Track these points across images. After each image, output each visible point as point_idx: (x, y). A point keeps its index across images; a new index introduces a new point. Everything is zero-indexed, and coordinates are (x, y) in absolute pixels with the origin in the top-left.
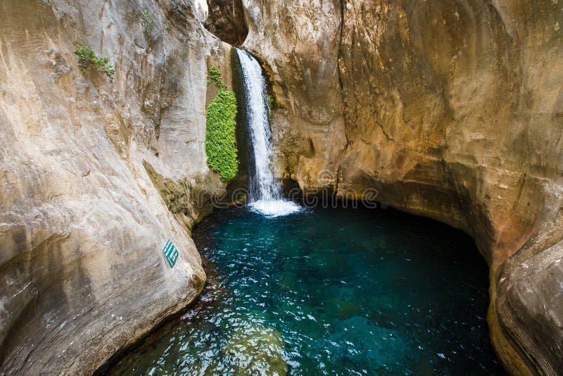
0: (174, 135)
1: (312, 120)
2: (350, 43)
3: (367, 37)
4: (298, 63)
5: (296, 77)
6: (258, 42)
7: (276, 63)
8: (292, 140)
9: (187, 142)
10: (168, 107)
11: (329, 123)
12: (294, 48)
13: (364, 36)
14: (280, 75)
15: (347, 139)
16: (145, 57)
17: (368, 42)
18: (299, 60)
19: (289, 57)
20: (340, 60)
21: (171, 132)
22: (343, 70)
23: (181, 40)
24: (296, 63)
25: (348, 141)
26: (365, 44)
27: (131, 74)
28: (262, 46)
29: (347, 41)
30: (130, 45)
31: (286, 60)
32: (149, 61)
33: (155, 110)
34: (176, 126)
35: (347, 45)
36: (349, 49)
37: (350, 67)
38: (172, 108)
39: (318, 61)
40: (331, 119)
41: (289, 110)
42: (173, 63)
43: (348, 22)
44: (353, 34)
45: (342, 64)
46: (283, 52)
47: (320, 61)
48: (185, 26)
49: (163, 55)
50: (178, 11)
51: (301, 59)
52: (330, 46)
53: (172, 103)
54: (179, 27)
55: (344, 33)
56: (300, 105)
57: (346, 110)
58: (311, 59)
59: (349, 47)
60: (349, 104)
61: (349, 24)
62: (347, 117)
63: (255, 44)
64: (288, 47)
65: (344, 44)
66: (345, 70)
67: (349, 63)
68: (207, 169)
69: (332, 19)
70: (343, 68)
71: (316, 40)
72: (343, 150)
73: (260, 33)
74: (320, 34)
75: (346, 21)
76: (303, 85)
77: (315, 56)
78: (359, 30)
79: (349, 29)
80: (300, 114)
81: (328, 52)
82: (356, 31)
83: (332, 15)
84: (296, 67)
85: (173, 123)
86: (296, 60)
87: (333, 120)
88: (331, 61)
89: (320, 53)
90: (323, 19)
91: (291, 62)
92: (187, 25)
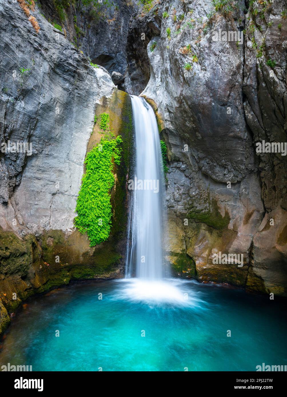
0: (37, 185)
1: (214, 177)
2: (254, 83)
4: (187, 107)
5: (187, 124)
6: (155, 89)
7: (168, 109)
8: (190, 203)
9: (54, 194)
10: (37, 154)
11: (239, 182)
12: (182, 91)
14: (171, 122)
15: (264, 205)
16: (13, 104)
18: (187, 103)
19: (179, 101)
20: (245, 104)
21: (37, 181)
22: (250, 116)
23: (66, 89)
24: (185, 107)
25: (265, 208)
28: (158, 92)
29: (250, 81)
31: (176, 104)
32: (17, 108)
33: (17, 157)
34: (44, 176)
35: (251, 85)
36: (253, 90)
37: (258, 112)
38: (41, 155)
39: (210, 103)
40: (240, 177)
41: (186, 163)
42: (50, 110)
43: (249, 60)
44: (257, 73)
45: (249, 109)
46: (173, 96)
47: (213, 104)
48: (74, 77)
49: (37, 103)
50: (68, 63)
51: (189, 103)
52: (223, 86)
53: (42, 151)
54: (66, 77)
55: (246, 73)
56: (199, 158)
57: (260, 166)
58: (201, 102)
59: (253, 88)
60: (262, 158)
61: (250, 63)
62: (262, 174)
63: (152, 90)
64: (177, 90)
65: (247, 85)
66: (252, 115)
67: (257, 107)
68: (74, 228)
69: (226, 58)
70: (249, 113)
71: (204, 81)
72: (258, 220)
73: (157, 79)
74: (209, 74)
75: (247, 59)
76: (197, 133)
77: (205, 98)
78: (262, 67)
79: (251, 69)
80: (200, 169)
81: (223, 94)
82: (259, 70)
83: (226, 54)
84: (186, 112)
85: (40, 172)
86: (185, 103)
87: (244, 178)
88: (229, 104)
89: (211, 95)
90: (213, 58)
91: (180, 107)
92: (76, 75)
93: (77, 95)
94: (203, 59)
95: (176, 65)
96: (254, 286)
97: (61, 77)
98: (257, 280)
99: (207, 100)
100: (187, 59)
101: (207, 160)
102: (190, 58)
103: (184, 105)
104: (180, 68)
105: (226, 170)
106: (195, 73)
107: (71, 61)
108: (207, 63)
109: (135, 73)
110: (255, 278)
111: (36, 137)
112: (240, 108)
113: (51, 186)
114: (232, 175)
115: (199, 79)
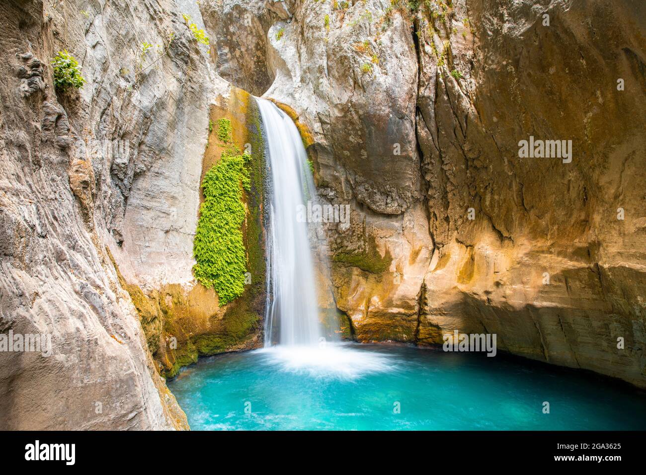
0: (146, 217)
1: (374, 207)
2: (432, 95)
3: (457, 87)
4: (356, 117)
5: (351, 139)
6: (291, 91)
7: (320, 119)
8: (339, 241)
9: (167, 232)
10: (145, 172)
11: (403, 213)
12: (351, 97)
13: (453, 87)
14: (325, 135)
15: (433, 240)
16: (130, 95)
17: (459, 95)
18: (357, 112)
19: (343, 110)
21: (145, 212)
22: (423, 133)
23: (179, 80)
24: (353, 118)
25: (434, 244)
26: (455, 99)
27: (107, 115)
28: (297, 96)
29: (428, 92)
30: (114, 74)
31: (336, 113)
32: (133, 100)
33: (125, 174)
34: (153, 204)
35: (429, 97)
36: (431, 103)
37: (433, 129)
38: (149, 174)
39: (388, 115)
40: (405, 206)
41: (335, 190)
42: (163, 108)
43: (427, 68)
44: (437, 84)
45: (422, 124)
46: (332, 103)
47: (391, 116)
48: (186, 63)
49: (153, 96)
50: (181, 42)
51: (361, 112)
52: (404, 96)
53: (152, 166)
54: (179, 62)
55: (423, 82)
56: (356, 182)
57: (430, 193)
58: (378, 112)
59: (431, 100)
60: (433, 184)
61: (429, 71)
62: (431, 203)
63: (285, 92)
64: (341, 95)
65: (424, 97)
66: (426, 132)
67: (432, 124)
68: (194, 281)
69: (406, 62)
70: (423, 129)
71: (385, 87)
72: (427, 258)
73: (294, 79)
74: (390, 79)
75: (425, 66)
76: (362, 151)
77: (383, 108)
78: (446, 79)
79: (430, 78)
80: (355, 196)
81: (403, 104)
82: (441, 80)
83: (406, 58)
84: (352, 123)
85: (149, 198)
86: (353, 113)
87: (408, 208)
88: (406, 117)
89: (390, 104)
90: (394, 60)
91: (345, 116)
92: (189, 61)
93: (190, 89)
94: (385, 60)
95: (343, 64)
96: (428, 338)
97: (173, 61)
98: (431, 330)
99: (386, 110)
100: (363, 58)
101: (366, 186)
102: (367, 58)
103: (351, 114)
104: (350, 68)
105: (389, 198)
106: (375, 77)
107: (184, 41)
108: (388, 66)
109: (226, 65)
110: (430, 328)
111: (146, 146)
112: (414, 121)
113: (163, 219)
114: (396, 205)
115: (379, 84)
